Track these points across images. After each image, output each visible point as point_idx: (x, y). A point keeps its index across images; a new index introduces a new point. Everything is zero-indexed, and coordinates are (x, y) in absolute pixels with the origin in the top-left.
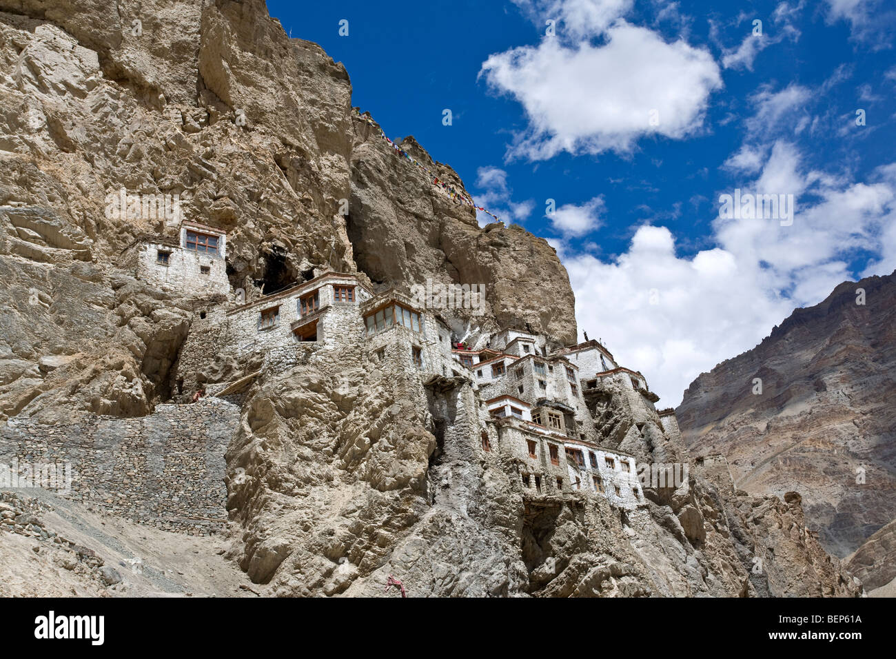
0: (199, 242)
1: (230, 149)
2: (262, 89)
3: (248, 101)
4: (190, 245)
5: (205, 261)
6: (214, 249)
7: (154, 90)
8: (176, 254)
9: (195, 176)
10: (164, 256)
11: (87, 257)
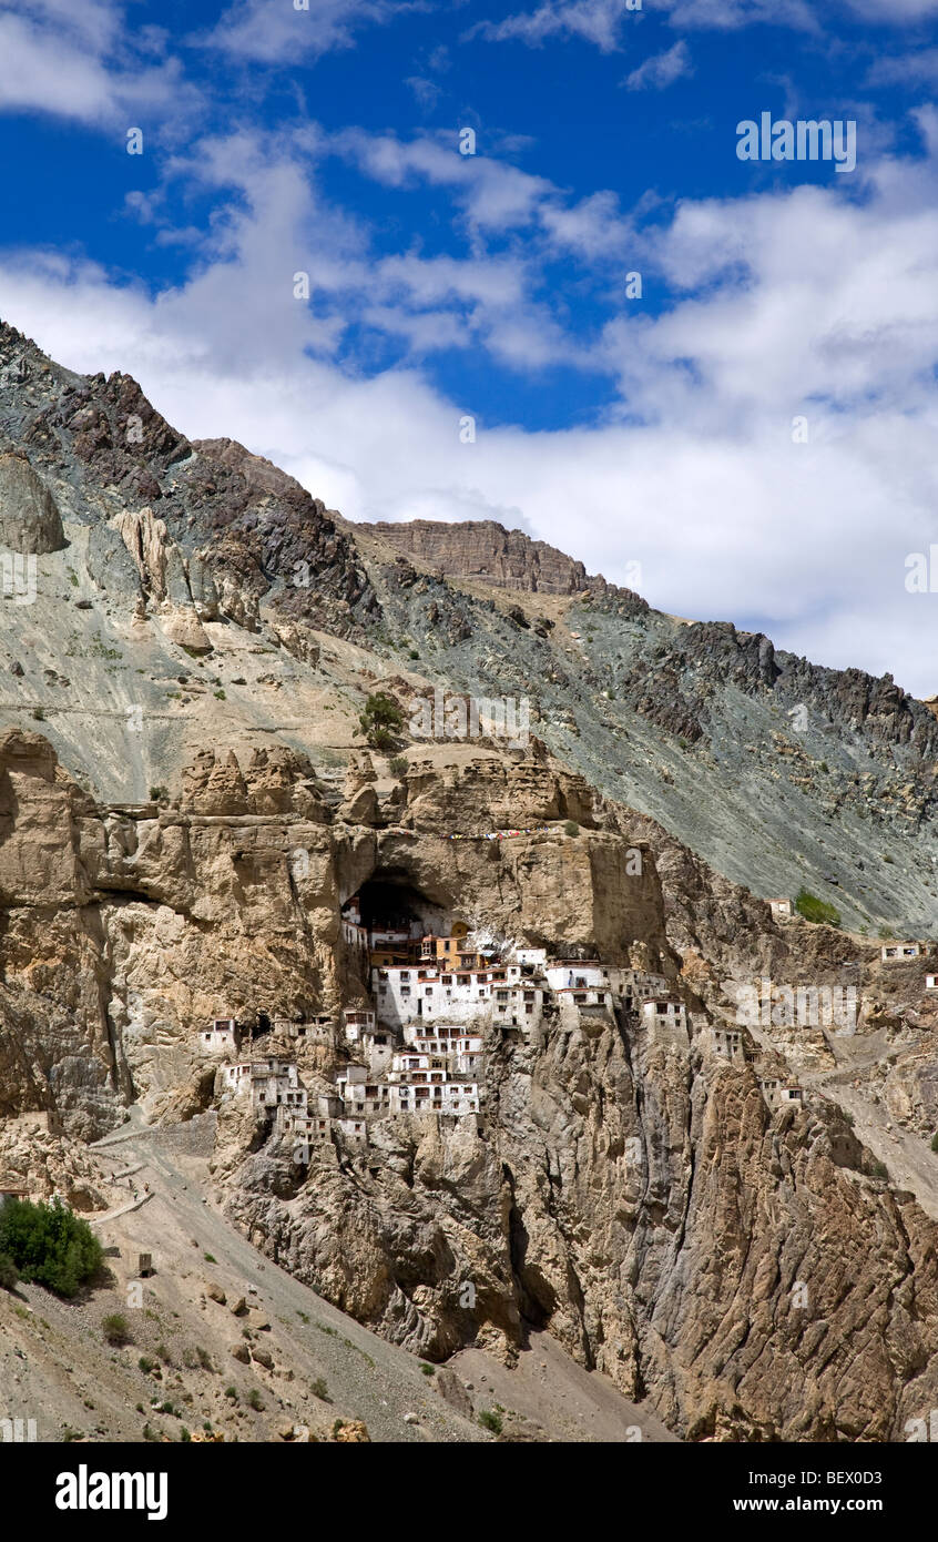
0: (222, 1026)
1: (244, 955)
2: (262, 905)
3: (254, 918)
4: (218, 1029)
5: (224, 1034)
6: (228, 1028)
7: (212, 922)
8: (212, 1034)
9: (227, 979)
10: (208, 1037)
11: (182, 1040)
